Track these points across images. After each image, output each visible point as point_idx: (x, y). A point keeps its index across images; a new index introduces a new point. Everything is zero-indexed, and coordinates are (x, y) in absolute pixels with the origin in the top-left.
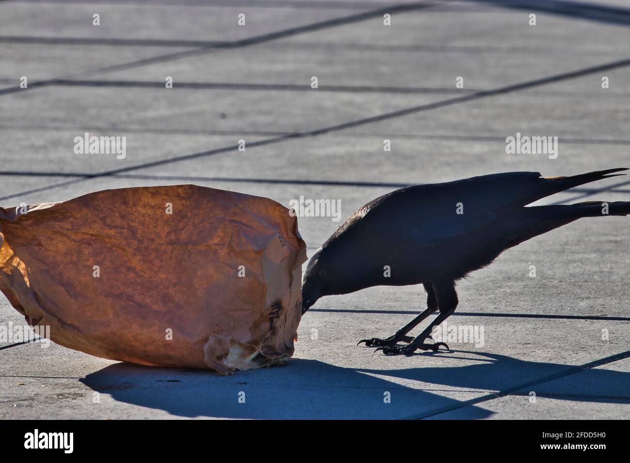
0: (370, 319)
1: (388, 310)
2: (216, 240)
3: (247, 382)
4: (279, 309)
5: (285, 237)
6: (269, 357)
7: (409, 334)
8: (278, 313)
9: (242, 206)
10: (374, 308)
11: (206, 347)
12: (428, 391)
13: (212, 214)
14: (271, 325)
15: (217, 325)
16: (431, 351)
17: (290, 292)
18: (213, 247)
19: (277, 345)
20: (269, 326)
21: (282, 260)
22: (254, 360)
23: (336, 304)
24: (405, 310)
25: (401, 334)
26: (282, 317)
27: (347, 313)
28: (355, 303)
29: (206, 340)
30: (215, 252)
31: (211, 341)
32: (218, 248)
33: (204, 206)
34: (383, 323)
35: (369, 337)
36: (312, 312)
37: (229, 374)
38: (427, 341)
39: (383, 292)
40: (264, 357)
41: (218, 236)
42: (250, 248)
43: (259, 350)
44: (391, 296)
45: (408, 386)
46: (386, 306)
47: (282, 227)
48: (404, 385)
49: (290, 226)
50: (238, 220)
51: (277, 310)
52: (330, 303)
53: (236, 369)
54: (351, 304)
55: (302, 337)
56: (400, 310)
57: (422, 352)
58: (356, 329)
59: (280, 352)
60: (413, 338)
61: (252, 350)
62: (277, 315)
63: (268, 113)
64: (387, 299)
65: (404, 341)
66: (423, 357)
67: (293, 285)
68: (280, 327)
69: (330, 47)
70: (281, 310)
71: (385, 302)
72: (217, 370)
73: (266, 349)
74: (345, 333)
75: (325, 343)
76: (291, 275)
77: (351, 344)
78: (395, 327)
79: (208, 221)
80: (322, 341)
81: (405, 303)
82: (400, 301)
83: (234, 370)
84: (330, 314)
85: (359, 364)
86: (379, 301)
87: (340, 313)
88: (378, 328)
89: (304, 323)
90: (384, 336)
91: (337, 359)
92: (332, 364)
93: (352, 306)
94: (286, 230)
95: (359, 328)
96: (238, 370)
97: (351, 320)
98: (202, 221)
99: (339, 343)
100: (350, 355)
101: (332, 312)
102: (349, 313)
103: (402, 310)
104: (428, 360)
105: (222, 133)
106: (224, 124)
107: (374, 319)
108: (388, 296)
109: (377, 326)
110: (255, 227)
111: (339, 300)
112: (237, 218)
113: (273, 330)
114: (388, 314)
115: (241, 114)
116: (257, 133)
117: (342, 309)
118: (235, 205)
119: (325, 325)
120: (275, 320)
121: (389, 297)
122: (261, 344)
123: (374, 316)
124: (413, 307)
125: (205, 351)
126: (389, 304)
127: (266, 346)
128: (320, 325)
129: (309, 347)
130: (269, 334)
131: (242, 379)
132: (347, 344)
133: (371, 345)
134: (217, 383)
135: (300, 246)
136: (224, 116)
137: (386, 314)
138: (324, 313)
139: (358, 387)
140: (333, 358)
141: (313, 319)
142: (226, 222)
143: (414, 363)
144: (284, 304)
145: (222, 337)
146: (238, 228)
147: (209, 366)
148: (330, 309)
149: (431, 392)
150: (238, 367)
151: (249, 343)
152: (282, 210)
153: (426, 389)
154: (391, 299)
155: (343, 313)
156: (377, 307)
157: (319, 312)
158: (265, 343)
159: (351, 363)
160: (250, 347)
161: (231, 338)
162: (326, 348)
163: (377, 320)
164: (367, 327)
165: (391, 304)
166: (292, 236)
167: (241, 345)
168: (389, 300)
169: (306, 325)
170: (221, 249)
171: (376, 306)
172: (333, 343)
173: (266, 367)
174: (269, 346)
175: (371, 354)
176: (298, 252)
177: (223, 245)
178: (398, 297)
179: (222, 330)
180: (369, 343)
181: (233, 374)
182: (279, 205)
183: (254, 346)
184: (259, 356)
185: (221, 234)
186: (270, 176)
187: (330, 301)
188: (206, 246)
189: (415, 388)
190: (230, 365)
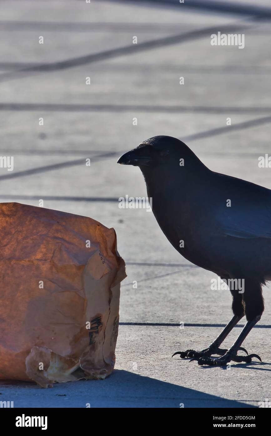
0: (185, 332)
1: (202, 323)
2: (39, 256)
3: (66, 394)
4: (99, 325)
5: (105, 255)
6: (88, 371)
7: (222, 346)
8: (97, 328)
9: (64, 223)
10: (189, 321)
11: (28, 359)
12: (241, 402)
13: (35, 231)
14: (91, 339)
15: (38, 338)
16: (244, 363)
17: (110, 309)
18: (36, 262)
19: (96, 361)
20: (89, 341)
21: (102, 277)
22: (73, 374)
23: (152, 318)
24: (219, 323)
25: (215, 347)
26: (101, 333)
27: (162, 326)
28: (171, 317)
29: (28, 352)
30: (38, 268)
31: (33, 354)
32: (40, 263)
33: (27, 222)
34: (197, 336)
35: (184, 350)
36: (129, 326)
37: (49, 387)
38: (240, 353)
39: (197, 306)
40: (83, 371)
41: (41, 252)
42: (72, 263)
43: (79, 364)
44: (205, 310)
45: (222, 397)
46: (201, 320)
47: (102, 246)
48: (218, 396)
49: (110, 245)
50: (60, 237)
51: (96, 325)
52: (147, 316)
53: (55, 381)
54: (167, 318)
55: (120, 350)
56: (214, 323)
57: (235, 364)
58: (172, 342)
59: (99, 367)
60: (227, 350)
61: (72, 364)
62: (97, 330)
63: (86, 133)
64: (201, 313)
65: (218, 354)
66: (236, 368)
67: (111, 302)
68: (100, 343)
69: (145, 69)
70: (101, 326)
71: (199, 315)
72: (37, 382)
73: (85, 363)
74: (161, 346)
75: (142, 356)
76: (110, 292)
77: (166, 356)
78: (209, 339)
79: (31, 237)
80: (139, 354)
81: (219, 316)
82: (214, 314)
83: (54, 382)
84: (146, 327)
85: (174, 376)
86: (193, 315)
87: (156, 327)
88: (193, 341)
89: (122, 337)
90: (199, 348)
91: (153, 371)
92: (149, 376)
93: (168, 319)
94: (106, 249)
95: (175, 341)
96: (58, 383)
97: (167, 333)
98: (26, 238)
99: (155, 356)
100: (166, 367)
101: (148, 326)
102: (165, 326)
103: (216, 324)
104: (241, 371)
105: (42, 152)
106: (43, 144)
107: (188, 332)
108: (203, 309)
109: (192, 339)
110: (76, 244)
111: (155, 314)
112: (59, 235)
113: (93, 345)
114: (203, 327)
115: (60, 134)
116: (75, 152)
117: (158, 322)
118: (58, 222)
119: (141, 338)
120: (94, 335)
121: (203, 311)
122: (80, 359)
123: (189, 329)
124: (227, 320)
125: (26, 363)
126: (203, 317)
127: (85, 361)
128: (137, 338)
129: (126, 360)
130: (88, 349)
131: (62, 392)
132: (162, 357)
133: (186, 357)
134: (36, 395)
135: (119, 265)
136: (43, 136)
137: (201, 327)
138: (141, 326)
139: (174, 399)
140: (149, 370)
141: (130, 333)
142: (49, 239)
143: (227, 375)
144: (104, 320)
145: (43, 350)
146: (60, 244)
147: (30, 378)
148: (146, 322)
149: (244, 402)
150: (57, 381)
151: (69, 356)
152: (102, 229)
153: (239, 399)
154: (205, 313)
155: (159, 327)
156: (192, 320)
157: (136, 326)
158: (85, 358)
159: (166, 375)
160: (69, 361)
161: (51, 351)
162: (142, 360)
163: (192, 333)
164: (182, 340)
165: (205, 317)
166: (111, 254)
167: (61, 358)
168: (203, 314)
169: (123, 338)
170: (43, 265)
171: (190, 320)
172: (149, 356)
173: (84, 380)
174: (88, 361)
175: (186, 366)
176: (117, 270)
177: (45, 260)
178: (212, 311)
179: (43, 343)
180: (183, 355)
181: (53, 386)
182: (99, 224)
183: (73, 360)
184: (79, 370)
185: (44, 250)
186: (88, 193)
187: (146, 315)
188: (29, 261)
189: (229, 398)
190: (50, 378)
